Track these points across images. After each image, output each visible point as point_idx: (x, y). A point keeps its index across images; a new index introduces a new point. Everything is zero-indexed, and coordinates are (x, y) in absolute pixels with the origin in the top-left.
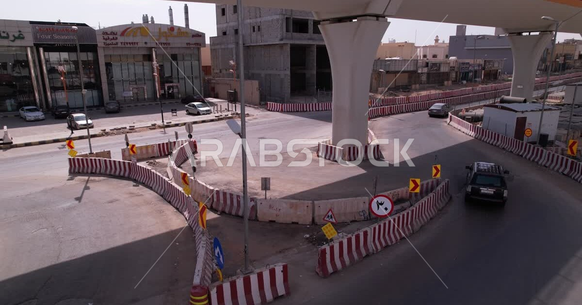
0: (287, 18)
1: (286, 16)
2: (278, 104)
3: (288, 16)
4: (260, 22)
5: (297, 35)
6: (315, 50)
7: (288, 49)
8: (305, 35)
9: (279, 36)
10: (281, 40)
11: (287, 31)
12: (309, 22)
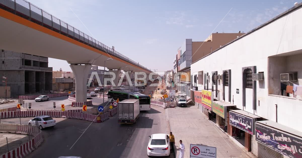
0: (22, 59)
1: (22, 58)
2: (26, 96)
3: (23, 58)
4: (5, 59)
5: (26, 66)
6: (35, 73)
7: (24, 72)
8: (30, 67)
9: (19, 67)
10: (20, 68)
11: (22, 65)
12: (32, 61)
